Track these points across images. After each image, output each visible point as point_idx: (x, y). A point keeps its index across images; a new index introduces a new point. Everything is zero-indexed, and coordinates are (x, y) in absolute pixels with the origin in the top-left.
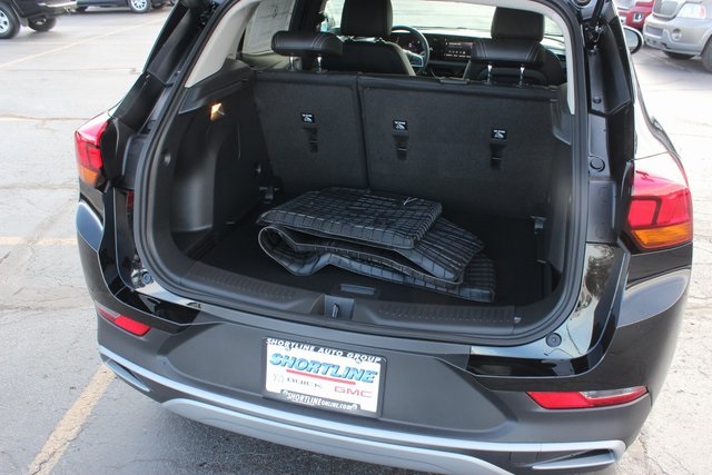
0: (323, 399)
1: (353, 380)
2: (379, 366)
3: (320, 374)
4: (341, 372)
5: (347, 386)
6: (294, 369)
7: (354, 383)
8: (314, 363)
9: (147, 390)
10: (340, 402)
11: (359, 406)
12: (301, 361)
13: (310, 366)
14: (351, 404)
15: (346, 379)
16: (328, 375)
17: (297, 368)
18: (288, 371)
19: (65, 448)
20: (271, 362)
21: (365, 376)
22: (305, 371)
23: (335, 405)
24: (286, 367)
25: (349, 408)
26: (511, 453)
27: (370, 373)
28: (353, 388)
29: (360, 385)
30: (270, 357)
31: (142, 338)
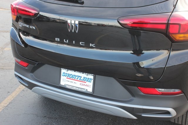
0: (76, 87)
1: (85, 81)
2: (93, 77)
3: (76, 79)
4: (82, 79)
5: (84, 83)
6: (68, 77)
7: (86, 82)
8: (74, 75)
9: (27, 85)
10: (81, 88)
11: (87, 90)
12: (71, 75)
13: (73, 76)
14: (84, 89)
15: (83, 81)
16: (78, 80)
17: (70, 77)
18: (67, 78)
19: (3, 108)
20: (62, 75)
21: (89, 80)
22: (72, 78)
23: (80, 89)
24: (66, 77)
25: (84, 90)
26: (133, 108)
27: (90, 79)
28: (85, 84)
29: (88, 83)
30: (62, 74)
31: (26, 68)
